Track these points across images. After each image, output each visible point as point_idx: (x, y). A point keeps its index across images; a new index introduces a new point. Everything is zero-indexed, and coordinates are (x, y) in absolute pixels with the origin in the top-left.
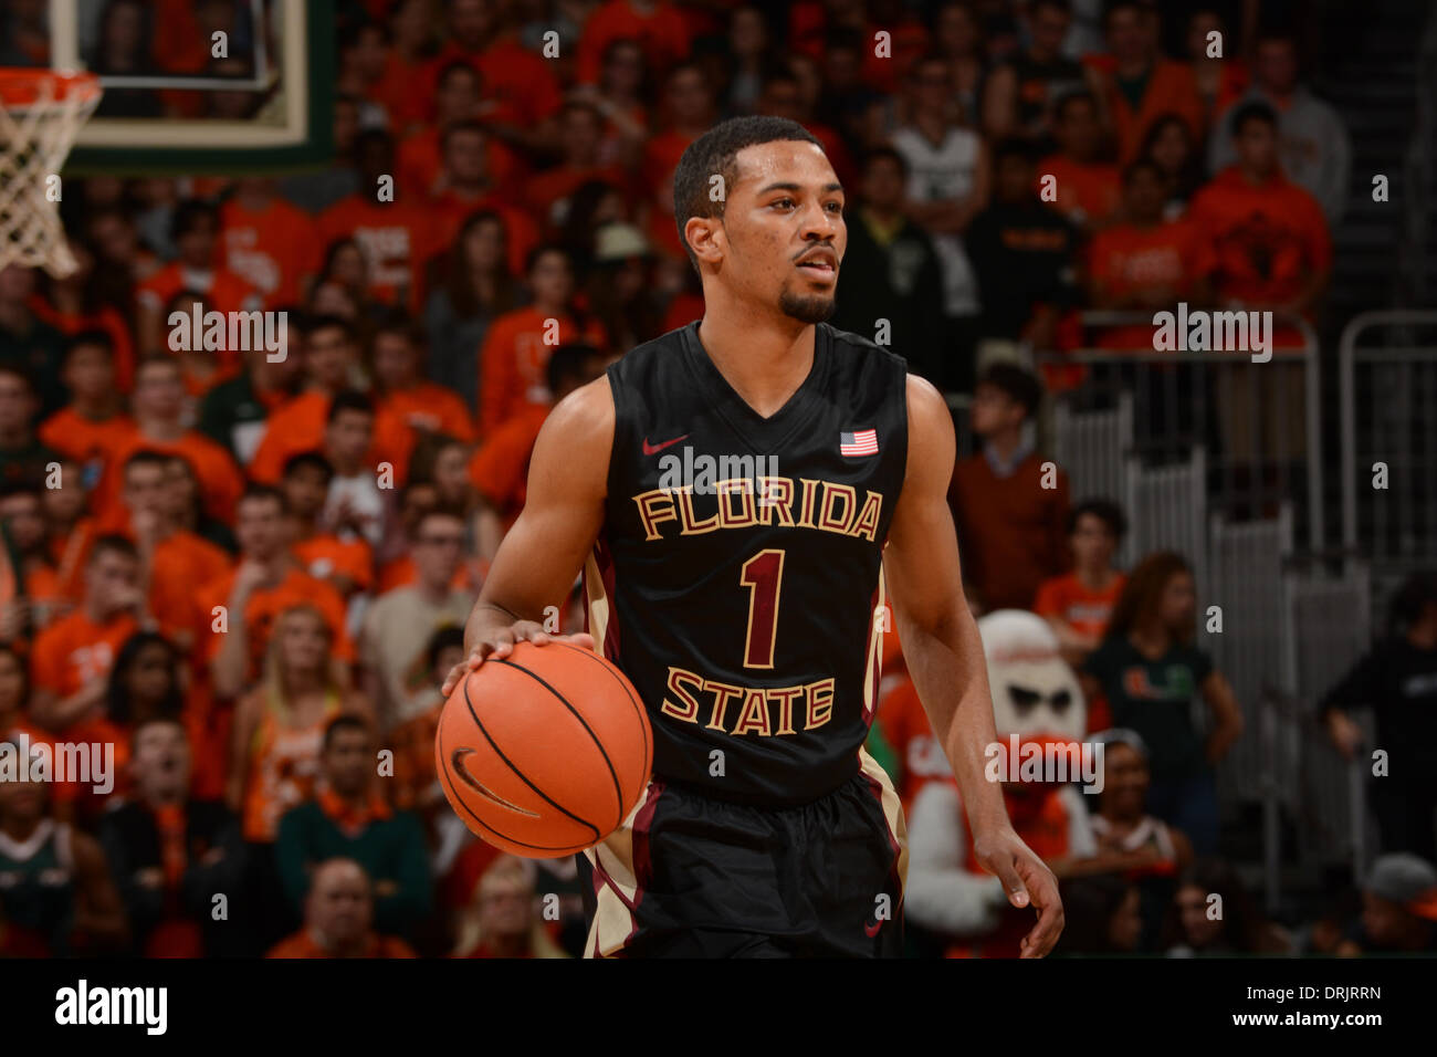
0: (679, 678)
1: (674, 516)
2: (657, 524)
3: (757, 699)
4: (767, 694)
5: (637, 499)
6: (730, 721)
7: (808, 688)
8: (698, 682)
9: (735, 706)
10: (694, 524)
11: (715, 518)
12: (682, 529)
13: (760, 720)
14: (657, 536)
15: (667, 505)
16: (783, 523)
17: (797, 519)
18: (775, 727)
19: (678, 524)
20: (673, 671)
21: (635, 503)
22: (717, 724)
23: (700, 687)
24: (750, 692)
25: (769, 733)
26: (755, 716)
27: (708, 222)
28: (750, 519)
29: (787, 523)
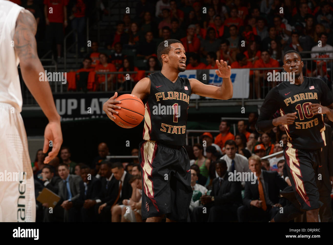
0: (163, 125)
1: (162, 97)
2: (159, 98)
3: (175, 128)
4: (177, 127)
5: (156, 94)
6: (171, 132)
7: (182, 127)
8: (166, 125)
9: (172, 129)
10: (165, 98)
11: (168, 97)
12: (163, 99)
13: (176, 131)
14: (159, 100)
15: (161, 95)
16: (177, 99)
17: (179, 99)
18: (178, 133)
19: (162, 98)
20: (162, 124)
21: (155, 95)
22: (169, 132)
23: (166, 126)
24: (174, 126)
25: (177, 134)
26: (175, 130)
27: (165, 55)
28: (173, 98)
29: (178, 99)
